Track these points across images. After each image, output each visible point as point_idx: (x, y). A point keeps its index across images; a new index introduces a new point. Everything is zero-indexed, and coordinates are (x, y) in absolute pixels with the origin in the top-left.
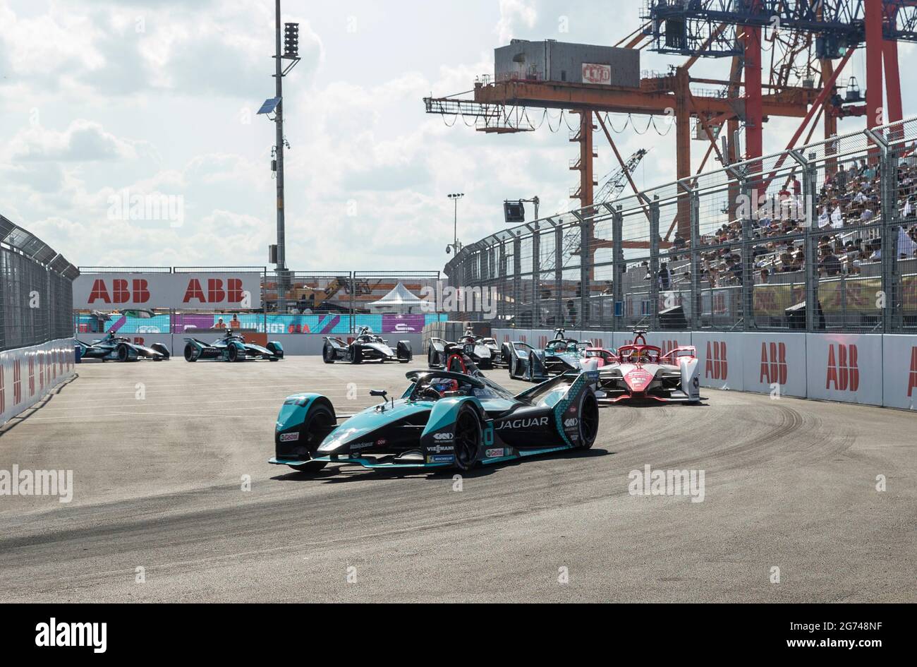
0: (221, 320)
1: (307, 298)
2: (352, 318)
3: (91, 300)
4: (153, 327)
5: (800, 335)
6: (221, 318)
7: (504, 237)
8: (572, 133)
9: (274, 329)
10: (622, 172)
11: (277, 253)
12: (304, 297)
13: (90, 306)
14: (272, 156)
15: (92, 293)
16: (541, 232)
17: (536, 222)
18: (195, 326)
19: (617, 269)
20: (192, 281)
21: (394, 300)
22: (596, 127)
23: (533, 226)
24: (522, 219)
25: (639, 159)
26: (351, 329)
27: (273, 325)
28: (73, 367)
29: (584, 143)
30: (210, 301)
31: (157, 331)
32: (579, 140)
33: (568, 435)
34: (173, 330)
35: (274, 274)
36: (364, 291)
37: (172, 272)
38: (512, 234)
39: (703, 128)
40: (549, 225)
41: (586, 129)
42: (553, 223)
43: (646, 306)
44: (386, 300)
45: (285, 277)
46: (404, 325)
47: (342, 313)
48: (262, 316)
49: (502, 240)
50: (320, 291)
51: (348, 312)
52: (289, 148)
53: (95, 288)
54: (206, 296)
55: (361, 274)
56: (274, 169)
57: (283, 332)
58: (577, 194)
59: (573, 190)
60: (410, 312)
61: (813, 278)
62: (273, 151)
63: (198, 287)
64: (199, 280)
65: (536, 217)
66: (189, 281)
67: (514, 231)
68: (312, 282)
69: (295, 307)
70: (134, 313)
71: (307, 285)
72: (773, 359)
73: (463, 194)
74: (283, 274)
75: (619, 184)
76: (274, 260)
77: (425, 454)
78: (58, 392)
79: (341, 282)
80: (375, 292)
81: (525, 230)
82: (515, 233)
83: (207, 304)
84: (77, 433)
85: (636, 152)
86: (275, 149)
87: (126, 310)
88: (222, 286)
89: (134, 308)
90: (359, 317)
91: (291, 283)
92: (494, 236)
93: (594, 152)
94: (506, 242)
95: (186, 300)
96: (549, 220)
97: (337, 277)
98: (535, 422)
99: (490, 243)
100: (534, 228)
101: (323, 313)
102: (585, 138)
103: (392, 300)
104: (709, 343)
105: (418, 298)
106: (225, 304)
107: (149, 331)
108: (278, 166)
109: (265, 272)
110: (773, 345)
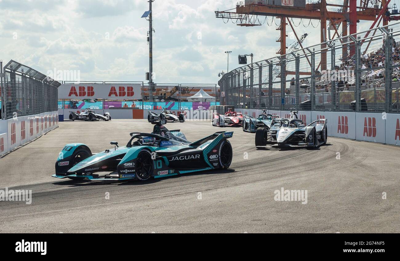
0: (126, 104)
1: (163, 95)
2: (180, 103)
3: (70, 95)
4: (96, 107)
5: (354, 113)
6: (126, 103)
7: (239, 70)
8: (277, 27)
9: (147, 108)
10: (298, 43)
11: (149, 76)
12: (161, 94)
13: (70, 97)
14: (147, 35)
15: (70, 92)
16: (254, 68)
17: (252, 64)
18: (114, 106)
19: (283, 84)
20: (112, 87)
21: (199, 96)
22: (287, 24)
23: (250, 66)
24: (246, 63)
25: (305, 37)
26: (179, 108)
27: (147, 106)
28: (57, 123)
29: (282, 31)
30: (119, 96)
31: (98, 108)
32: (280, 29)
33: (211, 163)
34: (104, 108)
35: (148, 85)
36: (186, 92)
37: (104, 84)
38: (242, 69)
39: (332, 25)
40: (256, 65)
41: (283, 25)
42: (258, 65)
43: (294, 100)
44: (195, 96)
45: (153, 86)
46: (201, 106)
47: (176, 101)
48: (141, 102)
49: (238, 71)
50: (169, 92)
51: (178, 101)
52: (154, 32)
53: (72, 90)
54: (118, 94)
55: (184, 85)
56: (148, 41)
57: (151, 109)
58: (279, 52)
59: (277, 50)
60: (205, 101)
61: (359, 89)
62: (148, 33)
63: (115, 90)
64: (115, 87)
65: (252, 62)
66: (111, 87)
67: (243, 68)
68: (166, 88)
69: (158, 98)
70: (88, 101)
71: (163, 89)
72: (343, 123)
73: (231, 52)
74: (152, 85)
75: (296, 48)
76: (148, 79)
77: (120, 173)
78: (45, 134)
79: (177, 88)
80: (191, 93)
81: (247, 68)
82: (244, 69)
83: (118, 97)
84: (43, 152)
85: (303, 35)
86: (148, 32)
87: (84, 99)
88: (124, 89)
89: (87, 99)
90: (182, 103)
91: (155, 89)
92: (235, 70)
93: (286, 34)
94: (240, 72)
95: (110, 95)
96: (256, 63)
97: (176, 86)
98: (192, 157)
99: (234, 72)
100: (251, 67)
101: (168, 101)
102: (282, 28)
103: (198, 96)
104: (318, 116)
105: (209, 95)
106: (126, 97)
107: (94, 108)
108: (150, 39)
109: (143, 84)
110: (343, 117)
